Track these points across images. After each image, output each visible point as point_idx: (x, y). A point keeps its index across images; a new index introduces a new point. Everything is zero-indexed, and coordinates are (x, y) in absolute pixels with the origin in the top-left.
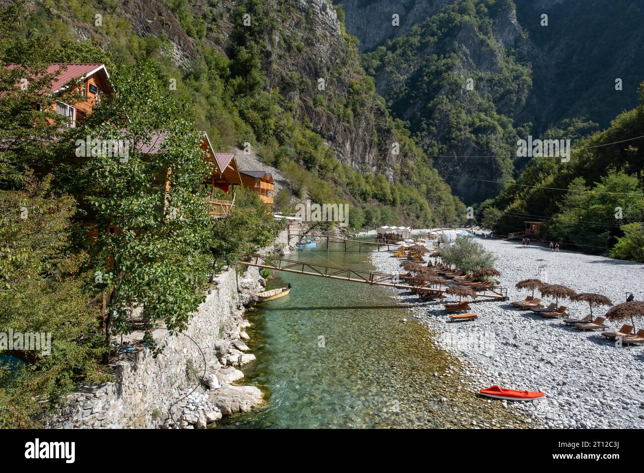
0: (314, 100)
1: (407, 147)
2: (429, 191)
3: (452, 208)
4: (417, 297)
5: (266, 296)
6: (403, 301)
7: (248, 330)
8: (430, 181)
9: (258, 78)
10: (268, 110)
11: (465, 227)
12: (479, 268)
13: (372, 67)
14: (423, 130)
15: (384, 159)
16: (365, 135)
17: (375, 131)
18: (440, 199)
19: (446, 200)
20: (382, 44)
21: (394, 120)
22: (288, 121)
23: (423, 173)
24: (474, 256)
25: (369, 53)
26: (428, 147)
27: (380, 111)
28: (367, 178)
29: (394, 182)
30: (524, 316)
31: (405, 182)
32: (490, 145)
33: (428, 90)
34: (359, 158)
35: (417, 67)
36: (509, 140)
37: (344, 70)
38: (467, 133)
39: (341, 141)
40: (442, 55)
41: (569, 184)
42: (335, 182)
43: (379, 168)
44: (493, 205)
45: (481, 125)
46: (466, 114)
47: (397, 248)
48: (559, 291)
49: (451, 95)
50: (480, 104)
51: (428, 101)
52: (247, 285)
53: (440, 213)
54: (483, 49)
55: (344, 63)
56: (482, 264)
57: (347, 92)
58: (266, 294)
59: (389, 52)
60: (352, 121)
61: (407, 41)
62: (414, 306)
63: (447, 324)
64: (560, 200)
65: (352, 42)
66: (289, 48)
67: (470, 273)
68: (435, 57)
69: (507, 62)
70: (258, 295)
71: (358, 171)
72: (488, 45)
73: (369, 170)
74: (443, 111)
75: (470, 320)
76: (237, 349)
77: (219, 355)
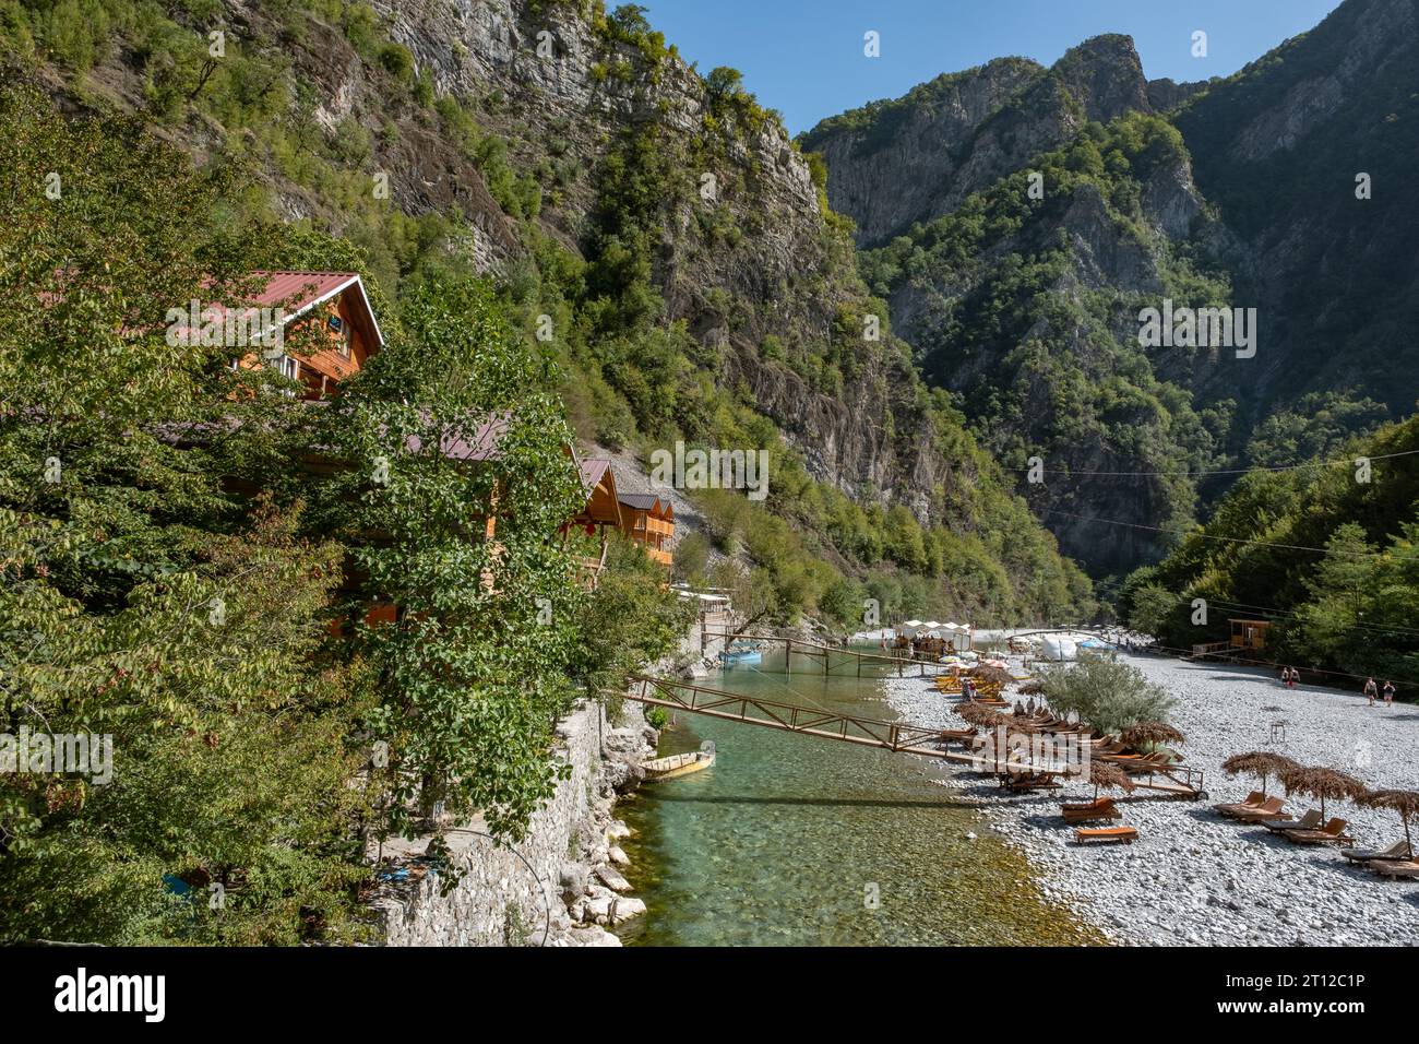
0: (761, 346)
1: (958, 449)
2: (1007, 545)
3: (1061, 584)
4: (996, 783)
5: (661, 769)
6: (965, 792)
7: (624, 842)
8: (1009, 524)
9: (645, 301)
10: (663, 365)
11: (1091, 629)
12: (1135, 722)
13: (882, 279)
14: (994, 412)
15: (909, 473)
16: (868, 421)
17: (889, 413)
18: (1032, 564)
19: (1047, 564)
20: (904, 230)
21: (930, 391)
22: (705, 389)
23: (994, 505)
24: (1121, 695)
25: (876, 250)
26: (1005, 449)
27: (900, 370)
28: (871, 514)
29: (931, 522)
30: (1245, 836)
31: (955, 524)
32: (1142, 447)
33: (1003, 327)
34: (855, 471)
35: (979, 280)
36: (1185, 438)
37: (824, 286)
38: (1089, 421)
39: (816, 434)
40: (1033, 256)
41: (1329, 540)
42: (803, 521)
43: (898, 492)
44: (1154, 580)
45: (1120, 404)
46: (1088, 379)
47: (941, 670)
48: (1328, 784)
49: (1054, 339)
50: (1118, 359)
51: (1003, 351)
52: (621, 743)
53: (1032, 595)
54: (1122, 242)
55: (824, 271)
56: (1140, 713)
57: (831, 331)
58: (660, 764)
59: (919, 249)
60: (839, 391)
61: (957, 227)
62: (990, 804)
63: (1068, 849)
64: (1310, 573)
65: (842, 228)
66: (710, 240)
67: (1116, 735)
68: (1017, 258)
69: (1174, 270)
70: (643, 765)
71: (852, 498)
72: (1132, 235)
73: (875, 497)
74: (1036, 371)
75: (1120, 842)
76: (605, 884)
77: (568, 898)
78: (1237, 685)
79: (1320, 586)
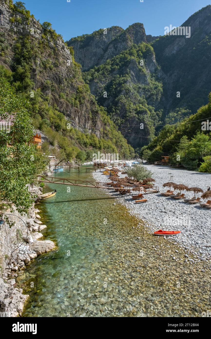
0: (59, 95)
1: (106, 120)
2: (117, 142)
3: (128, 150)
4: (118, 193)
5: (44, 196)
6: (112, 195)
7: (38, 213)
8: (117, 137)
9: (29, 83)
10: (35, 100)
11: (134, 159)
12: (145, 178)
13: (88, 80)
14: (113, 112)
15: (95, 126)
16: (85, 114)
17: (90, 112)
18: (122, 146)
19: (125, 146)
20: (92, 68)
21: (99, 107)
22: (46, 106)
23: (114, 133)
24: (143, 173)
25: (86, 72)
26: (116, 120)
27: (93, 102)
28: (87, 136)
29: (100, 137)
30: (167, 199)
31: (105, 137)
32: (144, 120)
33: (115, 92)
34: (83, 126)
35: (110, 81)
36: (153, 118)
37: (74, 81)
38: (134, 114)
39: (73, 117)
40: (122, 75)
41: (180, 139)
42: (71, 138)
43: (93, 131)
44: (147, 148)
45: (140, 110)
46: (133, 104)
47: (104, 170)
48: (181, 187)
49: (126, 95)
50: (140, 100)
51: (115, 97)
52: (35, 191)
53: (122, 152)
54: (141, 73)
55: (74, 77)
56: (147, 176)
57: (76, 92)
58: (44, 195)
59: (96, 72)
60: (79, 107)
61: (105, 67)
62: (118, 197)
63: (134, 205)
64: (177, 146)
65: (78, 66)
66: (45, 68)
67: (142, 181)
68: (118, 76)
69: (151, 80)
70: (40, 196)
71: (82, 132)
72: (143, 72)
73: (87, 132)
74: (122, 102)
75: (144, 202)
76: (36, 223)
77: (29, 227)
78: (163, 169)
79: (179, 149)
